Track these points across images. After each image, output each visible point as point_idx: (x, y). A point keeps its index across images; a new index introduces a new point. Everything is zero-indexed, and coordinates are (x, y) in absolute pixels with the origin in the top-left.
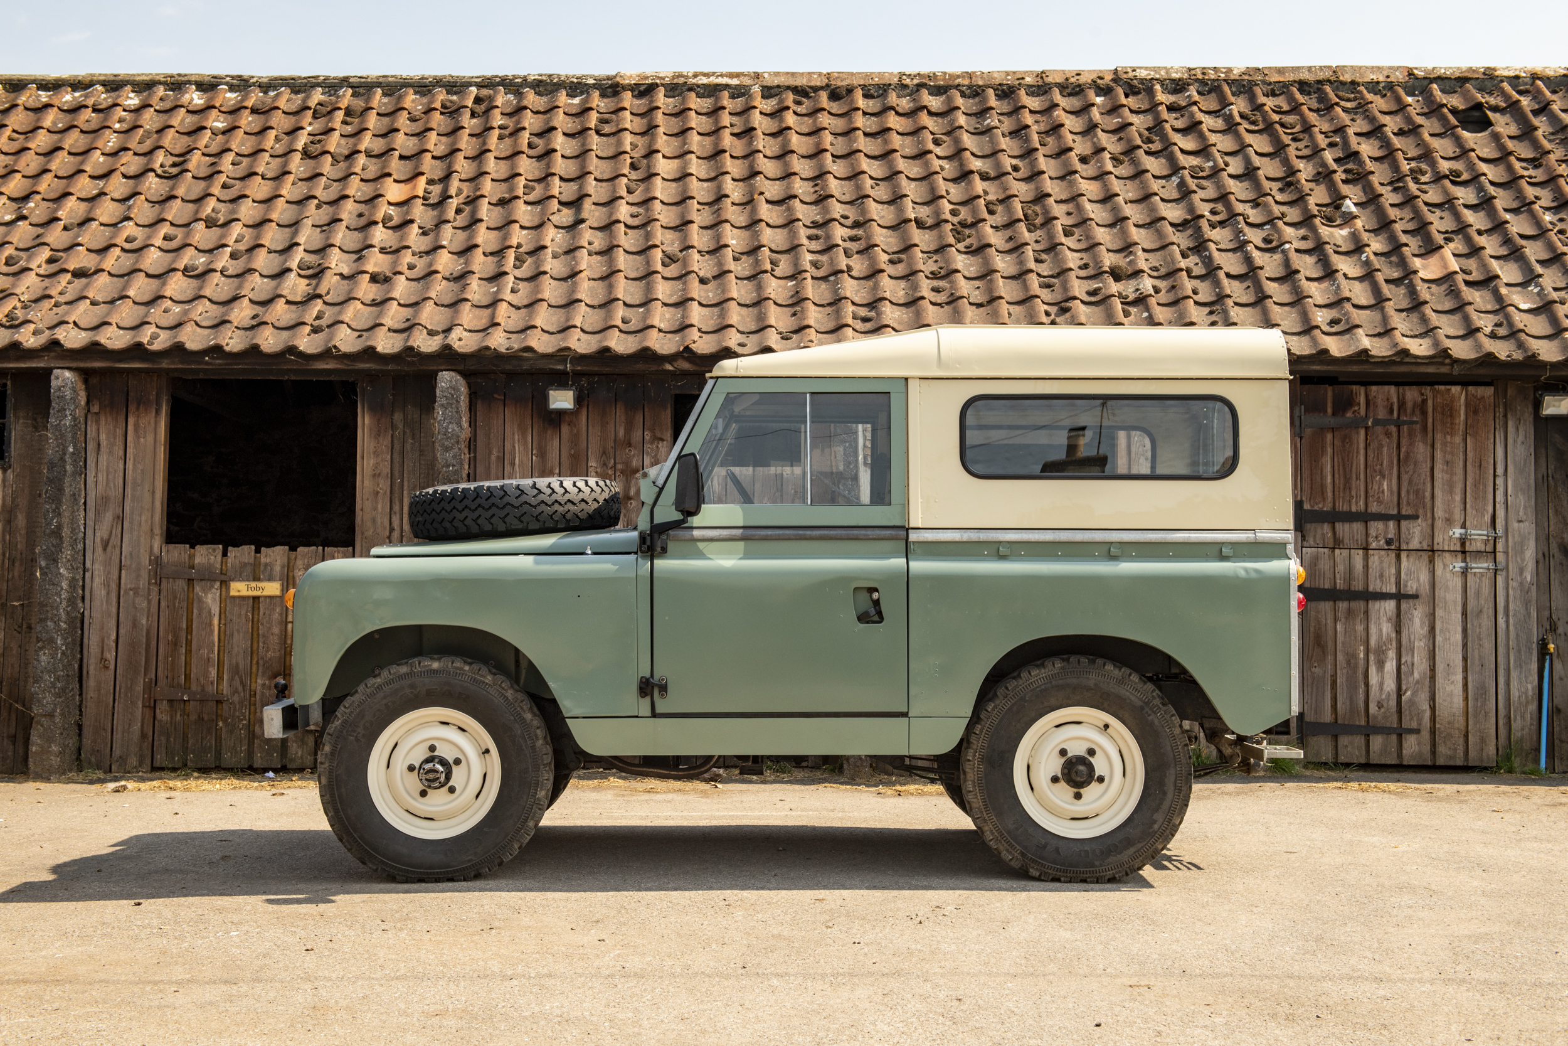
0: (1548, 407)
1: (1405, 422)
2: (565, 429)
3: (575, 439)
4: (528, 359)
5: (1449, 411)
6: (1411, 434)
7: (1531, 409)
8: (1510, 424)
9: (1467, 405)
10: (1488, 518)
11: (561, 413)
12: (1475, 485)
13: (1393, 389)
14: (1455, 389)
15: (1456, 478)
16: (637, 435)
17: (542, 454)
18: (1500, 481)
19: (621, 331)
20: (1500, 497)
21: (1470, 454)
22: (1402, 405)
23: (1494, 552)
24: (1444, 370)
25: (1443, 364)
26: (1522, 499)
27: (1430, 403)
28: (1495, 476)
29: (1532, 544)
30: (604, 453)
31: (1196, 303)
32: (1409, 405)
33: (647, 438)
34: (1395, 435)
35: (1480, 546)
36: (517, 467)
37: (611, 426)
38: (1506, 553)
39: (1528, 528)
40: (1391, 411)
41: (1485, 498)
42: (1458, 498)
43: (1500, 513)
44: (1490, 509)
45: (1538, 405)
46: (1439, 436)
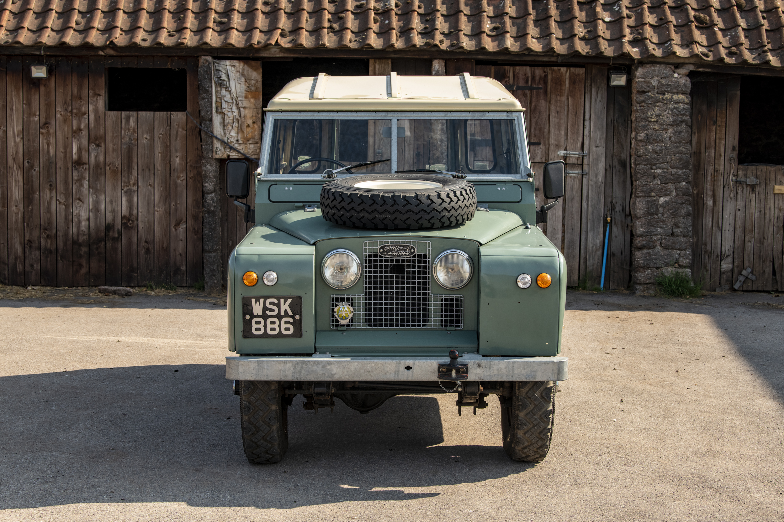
0: (614, 81)
1: (534, 88)
2: (42, 89)
3: (48, 94)
4: (18, 48)
5: (559, 82)
6: (538, 95)
7: (605, 82)
8: (594, 90)
9: (570, 78)
10: (579, 145)
11: (39, 79)
12: (573, 126)
13: (528, 69)
14: (563, 69)
15: (562, 121)
16: (85, 92)
17: (29, 104)
18: (587, 123)
19: (75, 30)
20: (586, 133)
21: (571, 107)
22: (533, 77)
23: (582, 164)
24: (553, 59)
25: (553, 56)
26: (598, 134)
27: (549, 77)
28: (584, 120)
29: (603, 159)
30: (65, 103)
31: (418, 13)
32: (537, 78)
33: (91, 94)
34: (529, 95)
35: (574, 161)
36: (14, 111)
37: (69, 88)
38: (588, 164)
39: (602, 150)
40: (527, 82)
41: (578, 133)
42: (563, 133)
43: (586, 142)
44: (581, 139)
45: (609, 79)
46: (553, 96)
